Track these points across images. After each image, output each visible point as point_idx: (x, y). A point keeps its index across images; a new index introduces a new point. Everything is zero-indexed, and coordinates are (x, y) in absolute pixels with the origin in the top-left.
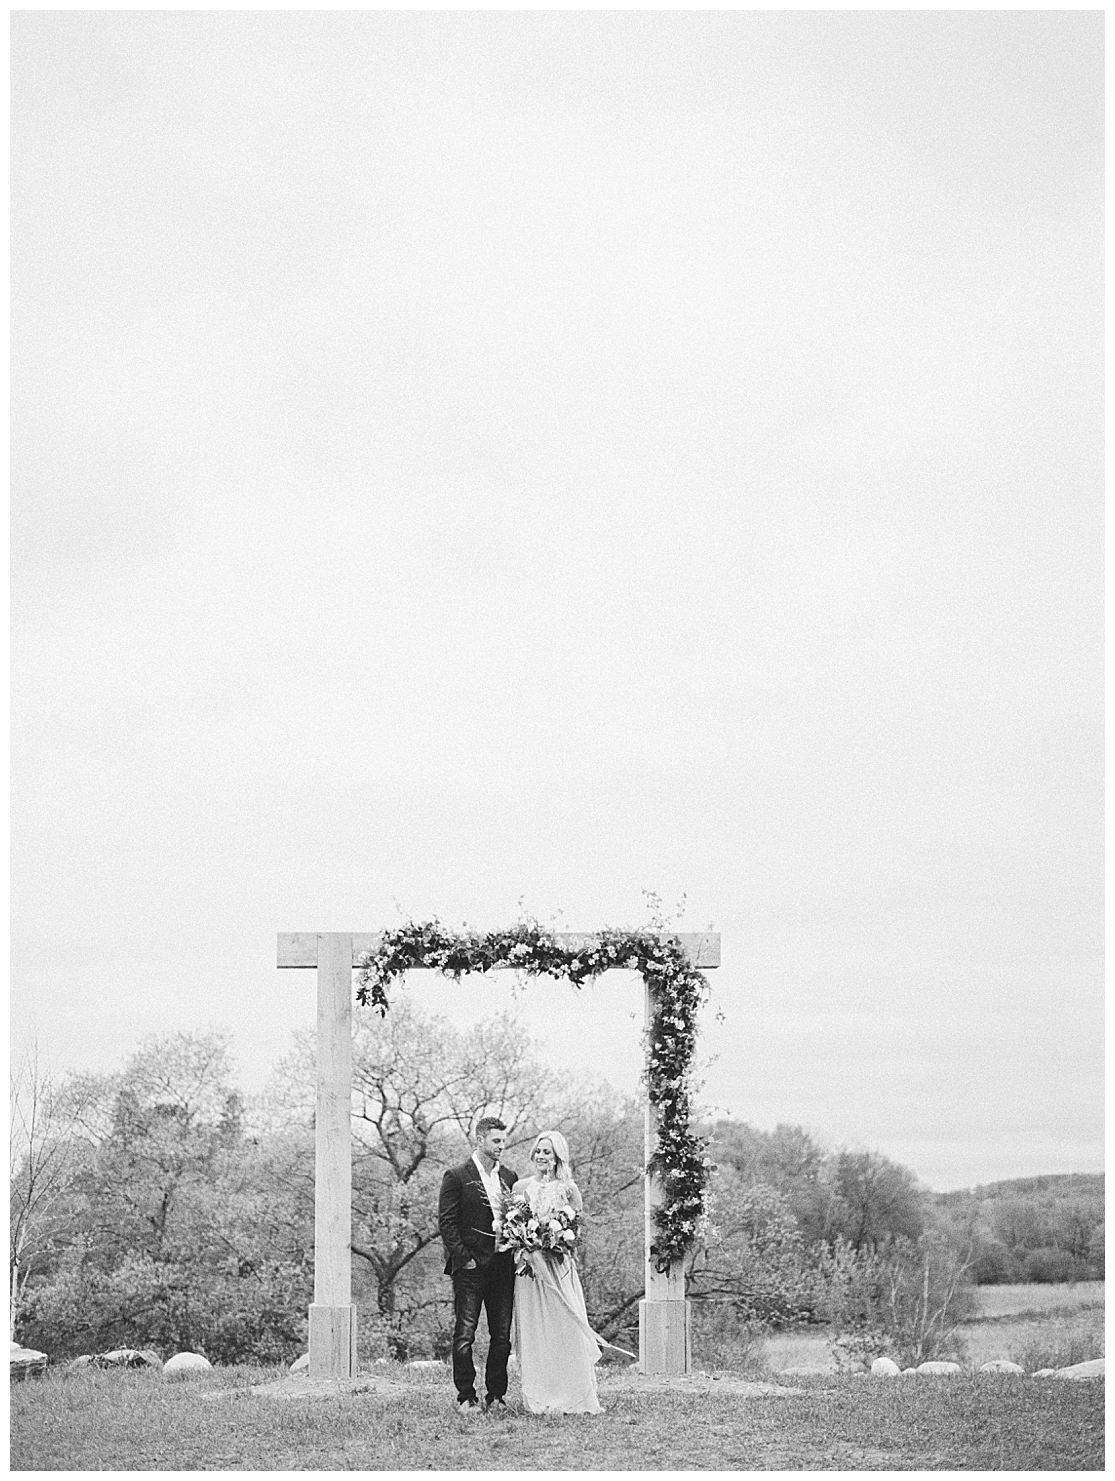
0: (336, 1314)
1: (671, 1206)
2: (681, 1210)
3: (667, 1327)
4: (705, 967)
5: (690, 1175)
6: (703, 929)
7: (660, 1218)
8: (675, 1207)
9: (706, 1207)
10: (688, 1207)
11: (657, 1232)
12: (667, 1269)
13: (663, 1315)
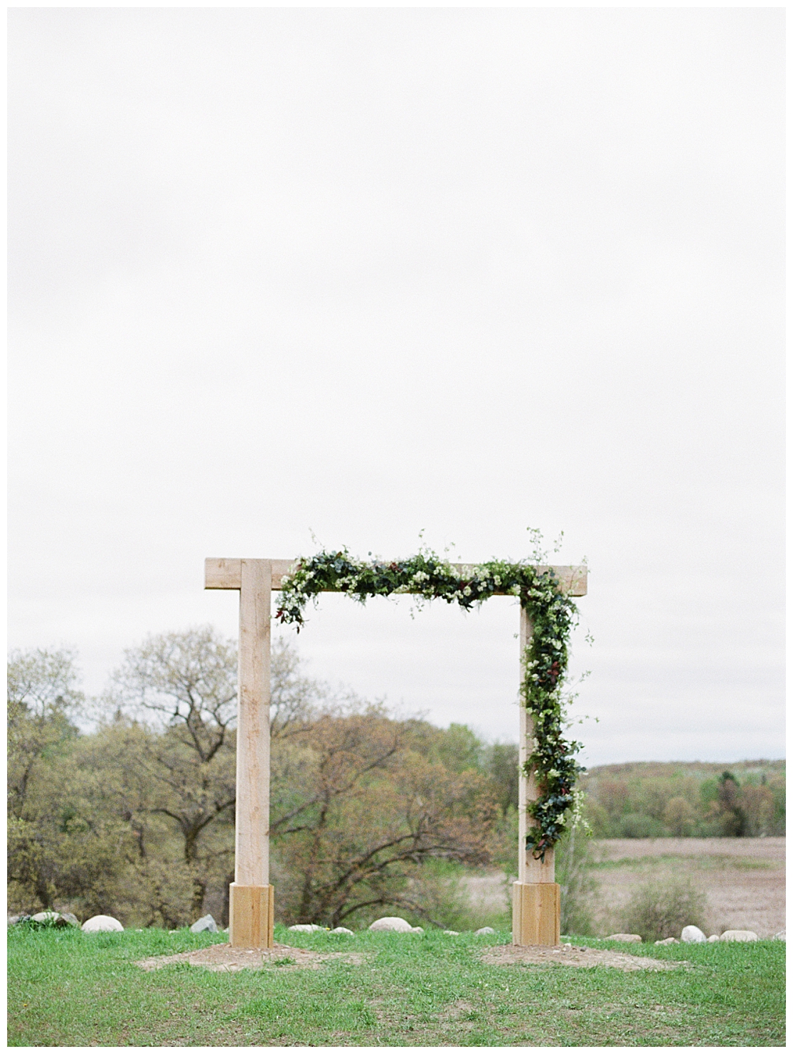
0: (256, 893)
1: (546, 801)
2: (555, 805)
3: (540, 906)
4: (575, 596)
5: (562, 775)
6: (576, 563)
7: (536, 812)
8: (550, 802)
9: (577, 802)
10: (561, 802)
11: (533, 823)
12: (542, 856)
13: (537, 894)
